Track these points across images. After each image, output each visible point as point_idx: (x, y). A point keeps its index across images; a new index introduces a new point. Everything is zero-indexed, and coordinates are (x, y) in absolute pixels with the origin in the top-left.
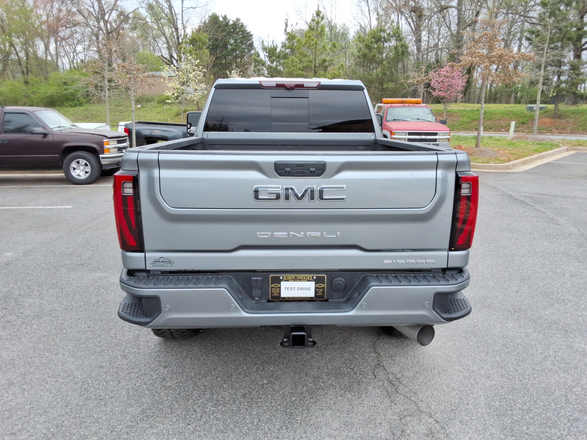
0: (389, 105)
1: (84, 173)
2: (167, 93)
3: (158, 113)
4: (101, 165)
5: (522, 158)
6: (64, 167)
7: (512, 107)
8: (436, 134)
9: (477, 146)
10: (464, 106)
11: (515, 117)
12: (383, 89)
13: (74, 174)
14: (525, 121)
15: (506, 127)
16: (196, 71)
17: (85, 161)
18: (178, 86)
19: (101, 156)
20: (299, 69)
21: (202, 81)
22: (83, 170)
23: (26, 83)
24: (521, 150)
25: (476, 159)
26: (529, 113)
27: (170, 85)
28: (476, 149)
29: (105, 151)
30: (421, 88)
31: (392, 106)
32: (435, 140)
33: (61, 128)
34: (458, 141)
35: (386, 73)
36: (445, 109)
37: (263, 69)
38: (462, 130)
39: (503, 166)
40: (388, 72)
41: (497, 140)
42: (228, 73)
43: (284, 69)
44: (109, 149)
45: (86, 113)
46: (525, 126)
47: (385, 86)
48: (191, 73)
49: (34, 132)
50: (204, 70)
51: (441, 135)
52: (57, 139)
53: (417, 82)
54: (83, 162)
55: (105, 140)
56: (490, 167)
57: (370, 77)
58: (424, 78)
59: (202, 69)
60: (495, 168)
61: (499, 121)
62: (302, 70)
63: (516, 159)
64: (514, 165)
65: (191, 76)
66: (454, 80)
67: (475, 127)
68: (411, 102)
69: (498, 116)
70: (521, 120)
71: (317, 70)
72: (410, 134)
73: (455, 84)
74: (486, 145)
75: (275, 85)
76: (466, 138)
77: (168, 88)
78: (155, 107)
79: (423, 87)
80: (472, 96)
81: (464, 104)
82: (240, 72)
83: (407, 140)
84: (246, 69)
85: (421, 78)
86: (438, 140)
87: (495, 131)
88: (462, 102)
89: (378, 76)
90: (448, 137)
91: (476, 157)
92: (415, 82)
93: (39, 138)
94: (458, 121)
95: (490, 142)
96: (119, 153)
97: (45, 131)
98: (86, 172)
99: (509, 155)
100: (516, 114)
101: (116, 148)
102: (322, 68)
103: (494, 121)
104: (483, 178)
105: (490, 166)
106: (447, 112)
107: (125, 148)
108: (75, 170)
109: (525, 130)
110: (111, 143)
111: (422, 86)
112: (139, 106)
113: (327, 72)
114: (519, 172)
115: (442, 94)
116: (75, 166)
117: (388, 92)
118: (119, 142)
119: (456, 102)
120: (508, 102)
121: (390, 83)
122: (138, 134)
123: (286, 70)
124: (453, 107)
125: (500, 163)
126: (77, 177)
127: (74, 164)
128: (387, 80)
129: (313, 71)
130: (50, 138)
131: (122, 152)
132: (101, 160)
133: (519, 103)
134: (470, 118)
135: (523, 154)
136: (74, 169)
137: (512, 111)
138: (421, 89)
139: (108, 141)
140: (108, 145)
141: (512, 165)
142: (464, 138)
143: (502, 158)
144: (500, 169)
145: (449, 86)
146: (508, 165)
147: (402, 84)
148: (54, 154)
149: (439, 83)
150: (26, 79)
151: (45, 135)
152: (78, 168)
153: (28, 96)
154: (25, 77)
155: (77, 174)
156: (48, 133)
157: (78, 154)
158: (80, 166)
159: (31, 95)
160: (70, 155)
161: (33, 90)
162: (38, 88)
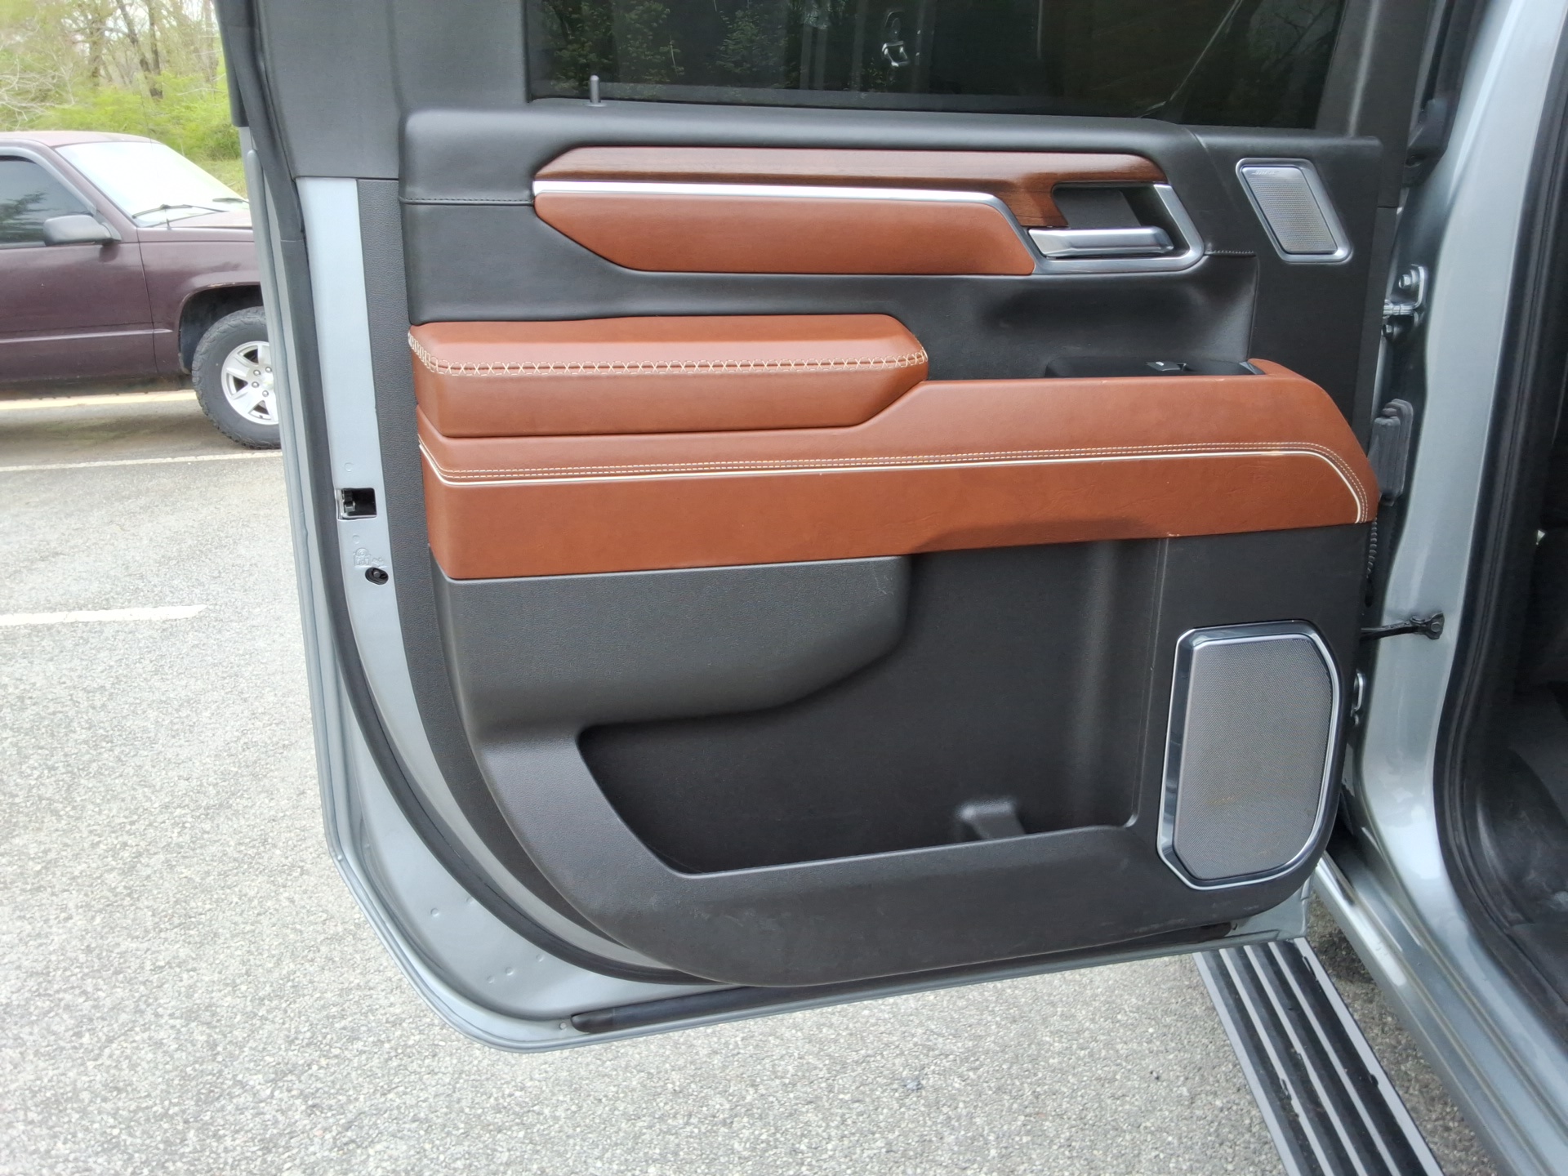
6: (196, 375)
13: (242, 404)
23: (156, 93)
33: (171, 214)
49: (58, 235)
52: (158, 260)
54: (270, 353)
97: (103, 231)
108: (243, 391)
116: (242, 374)
126: (255, 418)
127: (235, 365)
130: (129, 257)
136: (240, 384)
148: (152, 325)
150: (155, 83)
151: (108, 246)
152: (255, 379)
153: (162, 133)
154: (149, 76)
155: (254, 404)
156: (117, 236)
157: (246, 320)
158: (263, 370)
159: (170, 126)
160: (216, 324)
161: (175, 114)
162: (188, 108)
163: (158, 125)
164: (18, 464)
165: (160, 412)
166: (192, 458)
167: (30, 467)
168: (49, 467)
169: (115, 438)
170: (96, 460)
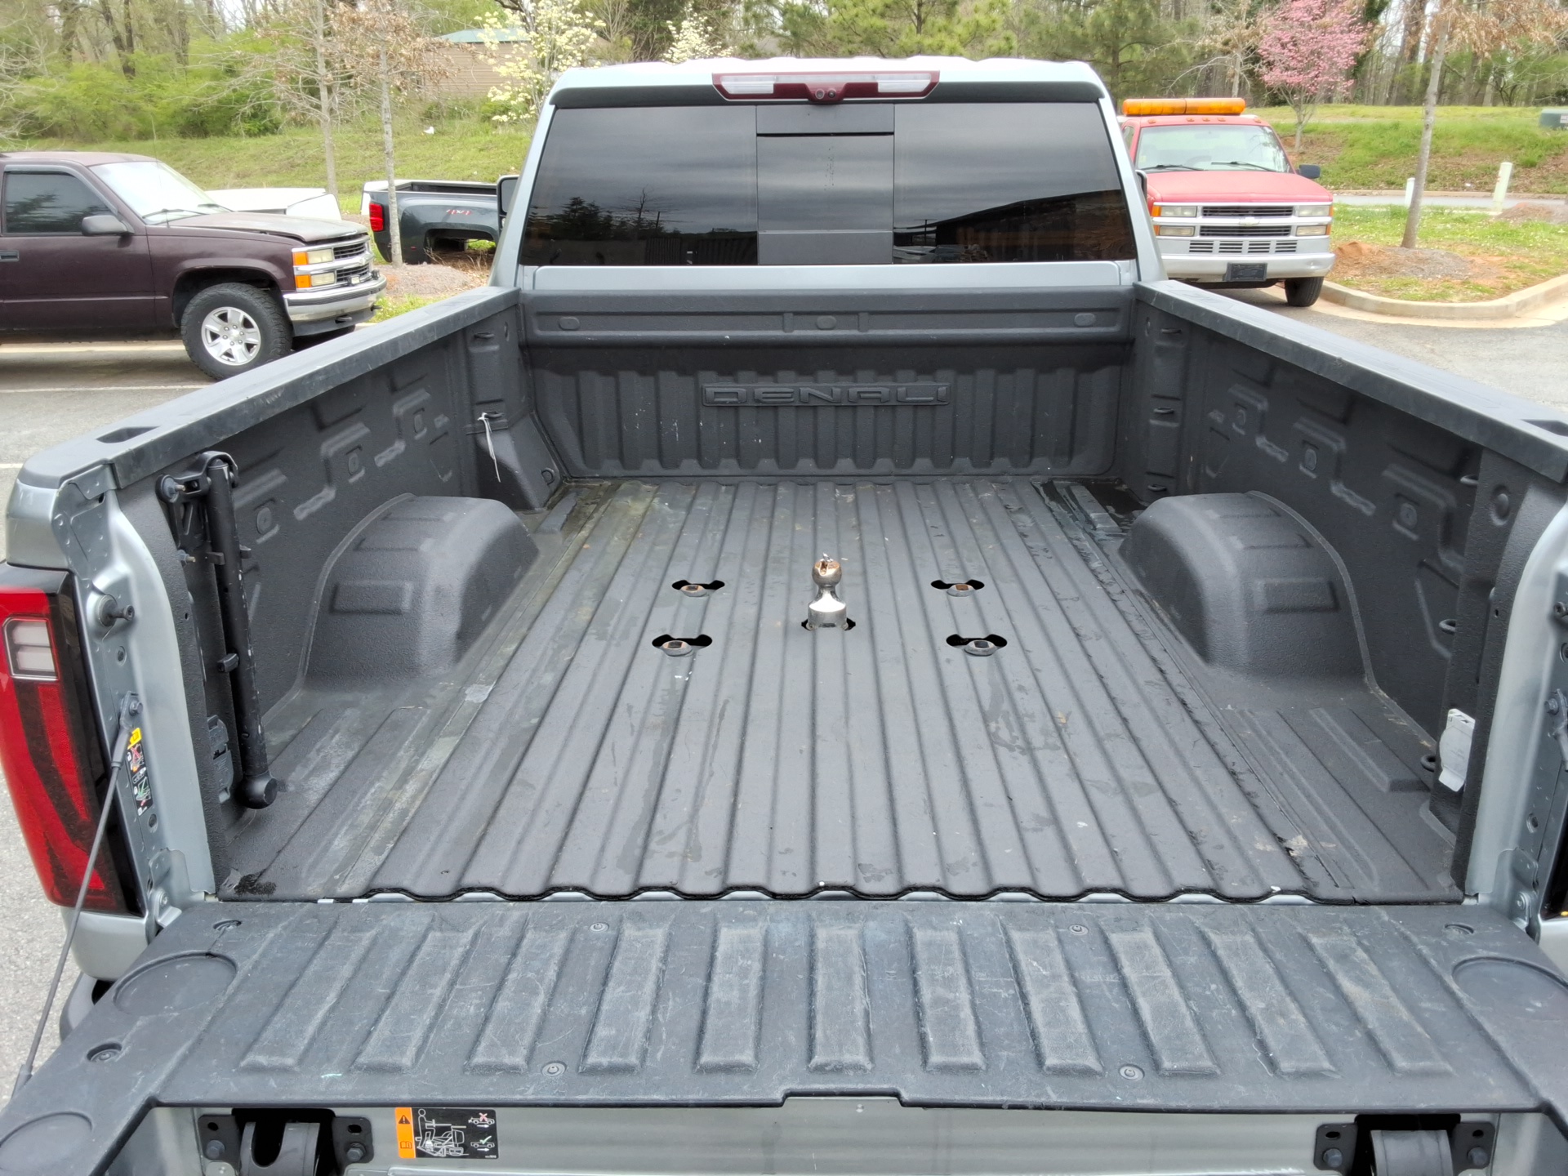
0: (1145, 120)
1: (243, 347)
2: (495, 94)
3: (481, 150)
4: (289, 325)
5: (1545, 279)
6: (184, 330)
7: (1490, 115)
8: (1288, 211)
9: (1407, 242)
10: (1353, 114)
11: (1506, 147)
12: (1119, 65)
13: (215, 351)
14: (1535, 159)
15: (1477, 177)
16: (576, 25)
17: (243, 314)
18: (528, 74)
19: (287, 297)
20: (874, 11)
21: (599, 52)
22: (239, 341)
23: (129, 70)
24: (1536, 254)
25: (1406, 285)
26: (1547, 135)
27: (503, 71)
28: (1404, 254)
29: (298, 281)
30: (1234, 64)
31: (1152, 125)
32: (1286, 230)
33: (170, 216)
34: (1344, 226)
35: (1126, 18)
36: (1300, 123)
37: (769, 15)
38: (1347, 187)
39: (1490, 309)
40: (1131, 15)
41: (1461, 220)
42: (672, 28)
43: (830, 13)
44: (309, 276)
45: (291, 153)
46: (1534, 173)
47: (1123, 57)
48: (563, 33)
50: (600, 23)
51: (1304, 213)
52: (158, 248)
53: (1226, 43)
54: (237, 315)
55: (298, 250)
56: (1451, 314)
57: (1079, 32)
58: (1246, 32)
59: (594, 19)
60: (1468, 315)
61: (1458, 160)
62: (883, 15)
63: (1526, 285)
64: (1523, 305)
65: (561, 41)
66: (1328, 36)
67: (1387, 177)
68: (1210, 109)
69: (1456, 143)
70: (1523, 155)
71: (927, 14)
72: (1209, 212)
73: (1331, 48)
74: (1431, 238)
75: (770, 90)
76: (1366, 216)
77: (499, 81)
78: (475, 133)
79: (1240, 59)
80: (1371, 82)
81: (1352, 108)
82: (708, 23)
83: (1198, 230)
84: (725, 15)
85: (1237, 31)
86: (1293, 230)
87: (1445, 188)
88: (1346, 100)
89: (1098, 26)
90: (1326, 220)
91: (1406, 279)
92: (1219, 46)
93: (110, 245)
94: (1337, 157)
95: (1440, 227)
96: (343, 286)
97: (123, 227)
98: (249, 347)
99: (1504, 272)
100: (1508, 137)
101: (331, 271)
102: (942, 8)
103: (1442, 158)
104: (1432, 351)
105: (1451, 309)
106: (1304, 132)
107: (359, 270)
108: (217, 341)
109: (1534, 187)
110: (314, 258)
111: (1239, 55)
112: (431, 130)
113: (955, 20)
114: (1542, 329)
115: (1293, 79)
116: (215, 329)
117: (1131, 74)
118: (340, 253)
119: (1329, 100)
120: (1477, 100)
121: (1138, 47)
122: (409, 224)
123: (835, 15)
124: (1323, 117)
125: (1481, 299)
126: (224, 360)
127: (211, 323)
128: (1128, 39)
129: (914, 18)
130: (139, 246)
131: (349, 285)
132: (289, 309)
133: (1509, 101)
134: (1371, 149)
135: (1545, 267)
136: (214, 336)
137: (1496, 129)
138: (1236, 66)
139: (306, 253)
140: (308, 263)
141: (1518, 304)
142: (1359, 214)
143: (1486, 283)
144: (1479, 318)
145: (1312, 53)
146: (1507, 306)
147: (1174, 51)
148: (155, 293)
149: (1283, 46)
150: (127, 61)
151: (125, 237)
152: (225, 333)
153: (134, 110)
154: (123, 53)
155: (224, 351)
156: (131, 230)
157: (221, 292)
158: (231, 327)
159: (142, 104)
160: (199, 294)
161: (146, 92)
162: (159, 86)
163: (130, 101)
164: (54, 387)
165: (153, 357)
166: (179, 387)
167: (64, 389)
168: (77, 389)
169: (122, 373)
170: (110, 386)
